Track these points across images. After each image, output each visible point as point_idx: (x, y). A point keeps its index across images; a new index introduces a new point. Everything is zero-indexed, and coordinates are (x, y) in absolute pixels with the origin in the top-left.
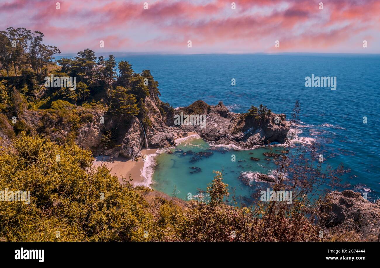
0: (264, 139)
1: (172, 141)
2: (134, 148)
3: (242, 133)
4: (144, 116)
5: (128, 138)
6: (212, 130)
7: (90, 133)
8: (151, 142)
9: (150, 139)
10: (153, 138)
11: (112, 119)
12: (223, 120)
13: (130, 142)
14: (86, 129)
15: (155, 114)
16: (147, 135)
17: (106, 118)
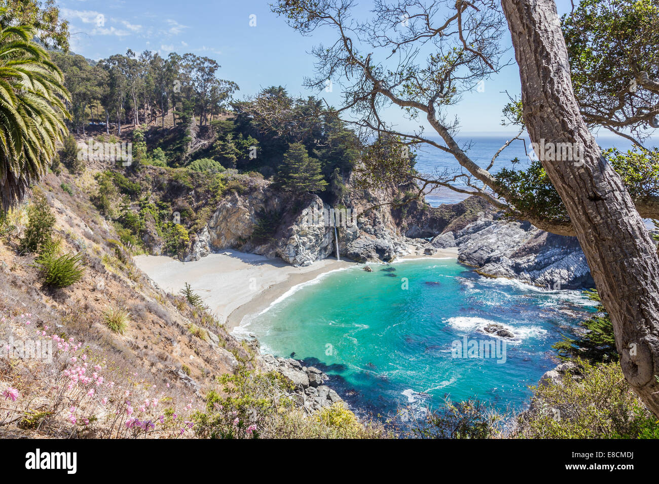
1: (387, 254)
2: (301, 248)
3: (532, 257)
4: (341, 200)
5: (292, 229)
6: (480, 248)
7: (235, 212)
8: (347, 250)
9: (346, 245)
10: (353, 243)
11: (279, 197)
12: (512, 233)
13: (295, 237)
14: (229, 205)
15: (369, 202)
16: (341, 235)
17: (268, 194)
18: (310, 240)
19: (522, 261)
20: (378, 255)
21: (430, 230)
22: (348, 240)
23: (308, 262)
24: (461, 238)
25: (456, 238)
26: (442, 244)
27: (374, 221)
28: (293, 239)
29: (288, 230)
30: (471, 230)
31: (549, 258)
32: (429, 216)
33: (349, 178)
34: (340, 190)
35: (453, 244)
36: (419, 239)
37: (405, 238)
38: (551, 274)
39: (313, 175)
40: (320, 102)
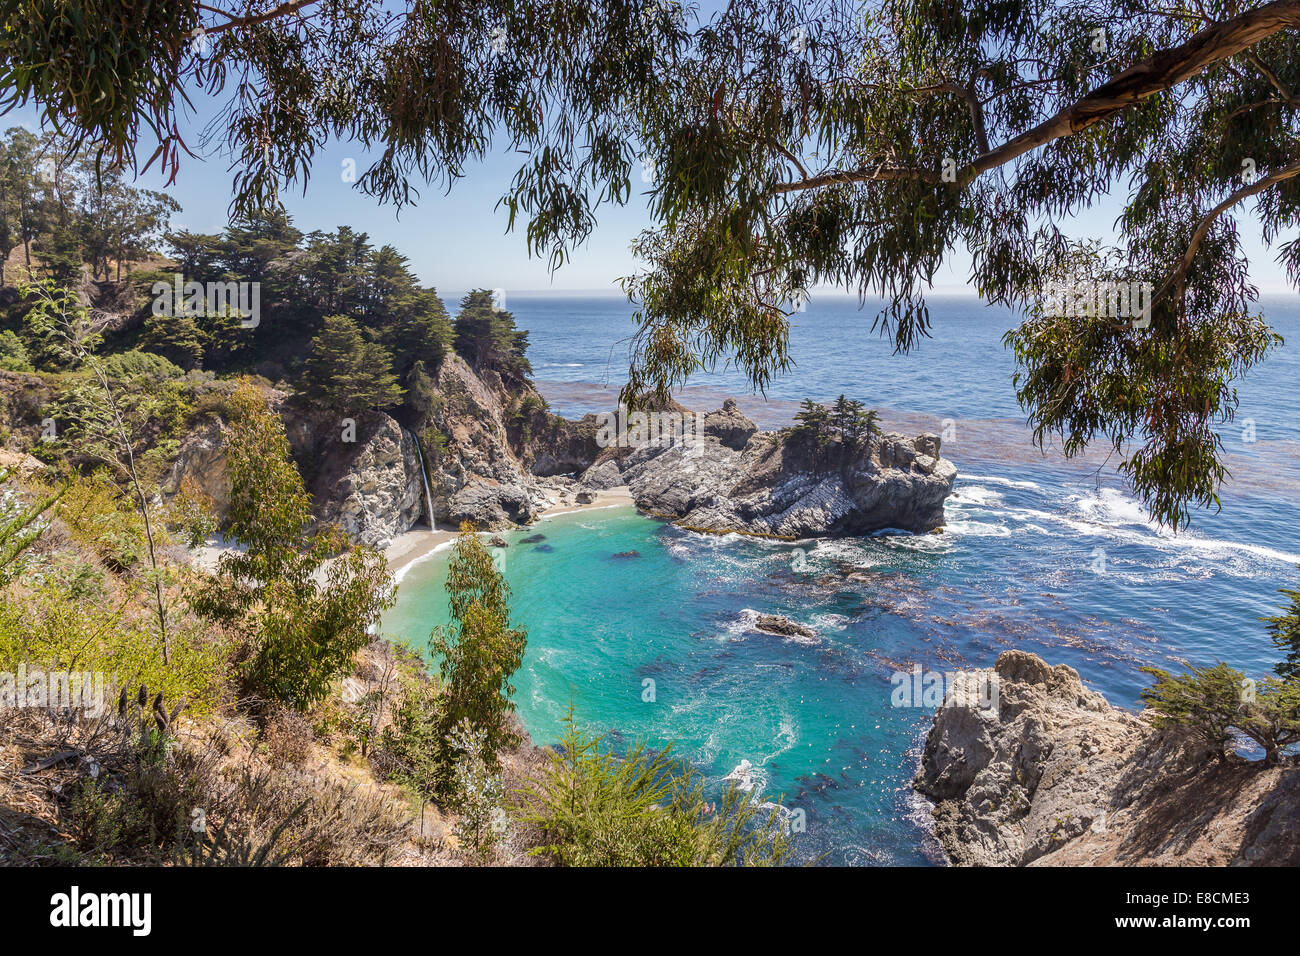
0: (844, 515)
1: (523, 510)
2: (368, 517)
3: (766, 493)
4: (429, 420)
5: (348, 483)
6: (673, 485)
7: (219, 458)
8: (447, 509)
9: (446, 500)
10: (458, 496)
11: (308, 421)
12: (717, 454)
13: (355, 496)
14: (205, 444)
15: (476, 419)
16: (435, 484)
18: (384, 500)
19: (751, 500)
20: (507, 514)
21: (572, 460)
22: (449, 491)
23: (384, 541)
24: (630, 470)
25: (622, 470)
26: (601, 483)
27: (491, 452)
28: (354, 501)
29: (340, 484)
30: (644, 456)
31: (792, 492)
32: (568, 436)
33: (438, 377)
34: (429, 399)
35: (619, 481)
36: (558, 478)
37: (534, 478)
38: (799, 516)
39: (377, 376)
40: (364, 237)
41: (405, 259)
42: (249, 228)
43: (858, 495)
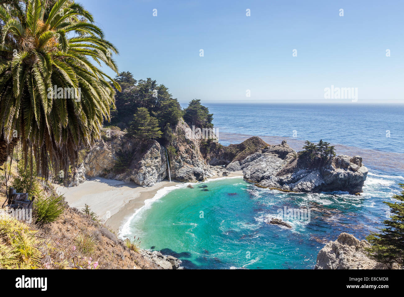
0: (319, 185)
1: (201, 176)
2: (147, 175)
3: (289, 175)
4: (171, 143)
5: (141, 163)
6: (257, 171)
7: (102, 153)
8: (175, 175)
9: (175, 171)
10: (179, 170)
11: (131, 142)
12: (275, 160)
13: (143, 168)
14: (98, 148)
15: (188, 144)
16: (172, 166)
17: (124, 140)
18: (153, 170)
19: (283, 178)
20: (195, 177)
21: (224, 160)
22: (176, 168)
23: (152, 183)
24: (244, 165)
25: (241, 165)
26: (233, 169)
27: (192, 156)
28: (142, 169)
29: (139, 163)
30: (249, 160)
31: (299, 176)
32: (223, 152)
33: (175, 129)
34: (171, 137)
35: (239, 169)
36: (218, 166)
37: (209, 166)
38: (301, 185)
39: (153, 128)
40: (154, 82)
41: (167, 89)
42: (120, 79)
43: (325, 178)
